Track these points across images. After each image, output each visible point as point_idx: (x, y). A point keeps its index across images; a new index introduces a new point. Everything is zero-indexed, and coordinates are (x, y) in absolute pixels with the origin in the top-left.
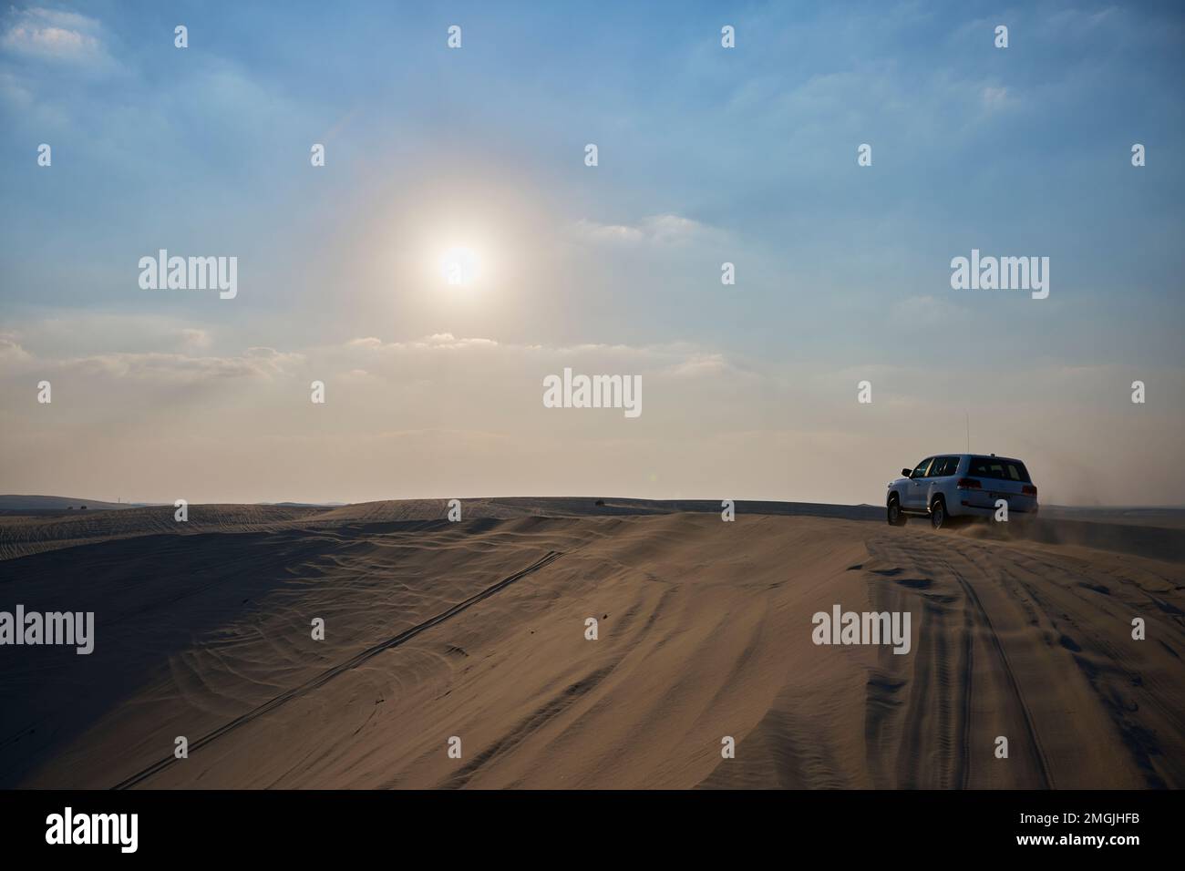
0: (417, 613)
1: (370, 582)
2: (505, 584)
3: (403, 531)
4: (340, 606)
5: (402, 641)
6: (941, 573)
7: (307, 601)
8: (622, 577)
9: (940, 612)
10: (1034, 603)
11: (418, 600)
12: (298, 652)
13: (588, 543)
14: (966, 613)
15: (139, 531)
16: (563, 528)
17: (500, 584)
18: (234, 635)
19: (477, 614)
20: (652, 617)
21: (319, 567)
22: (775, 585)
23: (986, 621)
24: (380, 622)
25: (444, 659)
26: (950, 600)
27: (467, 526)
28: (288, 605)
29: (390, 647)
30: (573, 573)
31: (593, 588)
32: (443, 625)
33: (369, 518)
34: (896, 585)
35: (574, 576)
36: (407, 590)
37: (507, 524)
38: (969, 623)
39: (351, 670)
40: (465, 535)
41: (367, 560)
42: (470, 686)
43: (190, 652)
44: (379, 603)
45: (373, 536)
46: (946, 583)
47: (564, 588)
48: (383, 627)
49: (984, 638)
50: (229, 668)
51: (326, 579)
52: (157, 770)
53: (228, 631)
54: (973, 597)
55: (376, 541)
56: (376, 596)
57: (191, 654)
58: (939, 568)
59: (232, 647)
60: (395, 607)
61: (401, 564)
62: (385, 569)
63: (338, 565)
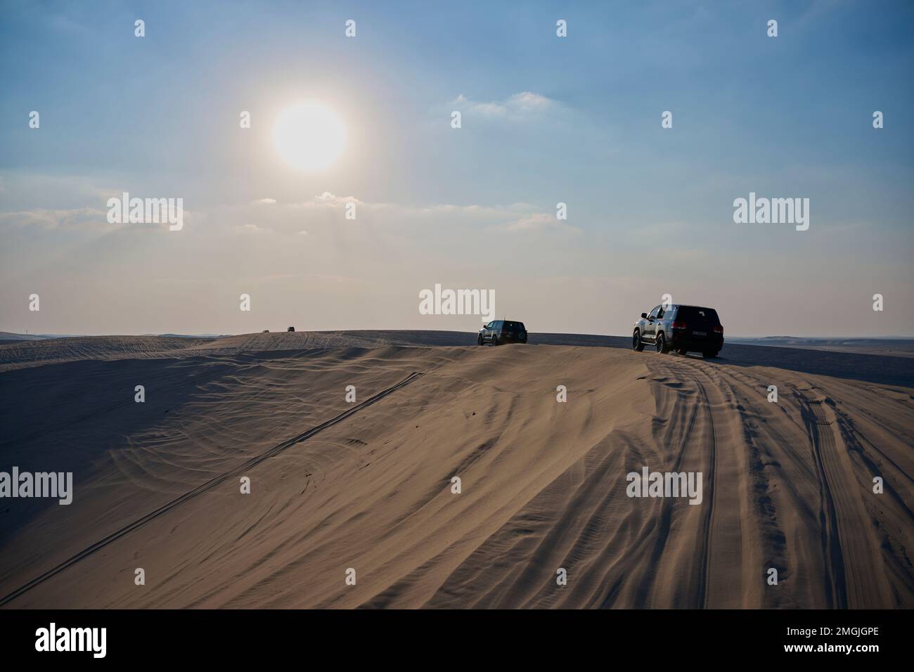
0: (314, 418)
1: (269, 396)
2: (381, 396)
3: (288, 357)
4: (248, 414)
5: (308, 437)
6: (688, 381)
7: (219, 411)
8: (474, 389)
9: (685, 397)
10: (732, 393)
11: (312, 409)
12: (220, 448)
13: (441, 366)
14: (697, 397)
15: (58, 357)
16: (418, 355)
17: (378, 396)
18: (163, 436)
19: (364, 418)
20: (509, 412)
21: (224, 385)
22: (591, 391)
23: (707, 401)
24: (284, 425)
25: (348, 447)
26: (691, 392)
27: (341, 354)
28: (204, 414)
29: (300, 441)
30: (435, 387)
31: (454, 397)
32: (338, 426)
33: (247, 347)
34: (664, 386)
35: (436, 389)
36: (301, 401)
37: (373, 352)
38: (699, 401)
39: (270, 458)
40: (340, 360)
41: (263, 380)
42: (384, 459)
43: (128, 450)
44: (279, 411)
45: (264, 361)
46: (690, 384)
47: (431, 398)
48: (288, 428)
49: (704, 406)
50: (165, 461)
51: (230, 394)
52: (130, 530)
53: (157, 434)
54: (703, 390)
55: (267, 364)
56: (276, 406)
57: (130, 452)
58: (688, 378)
59: (164, 445)
60: (294, 414)
61: (291, 382)
62: (279, 386)
63: (240, 383)
